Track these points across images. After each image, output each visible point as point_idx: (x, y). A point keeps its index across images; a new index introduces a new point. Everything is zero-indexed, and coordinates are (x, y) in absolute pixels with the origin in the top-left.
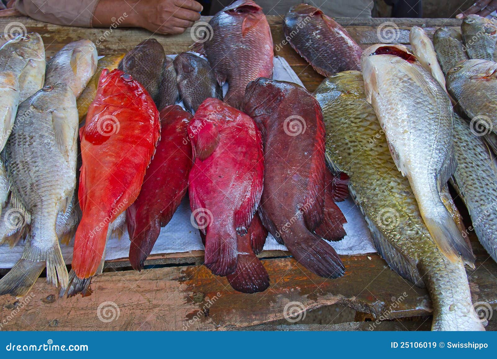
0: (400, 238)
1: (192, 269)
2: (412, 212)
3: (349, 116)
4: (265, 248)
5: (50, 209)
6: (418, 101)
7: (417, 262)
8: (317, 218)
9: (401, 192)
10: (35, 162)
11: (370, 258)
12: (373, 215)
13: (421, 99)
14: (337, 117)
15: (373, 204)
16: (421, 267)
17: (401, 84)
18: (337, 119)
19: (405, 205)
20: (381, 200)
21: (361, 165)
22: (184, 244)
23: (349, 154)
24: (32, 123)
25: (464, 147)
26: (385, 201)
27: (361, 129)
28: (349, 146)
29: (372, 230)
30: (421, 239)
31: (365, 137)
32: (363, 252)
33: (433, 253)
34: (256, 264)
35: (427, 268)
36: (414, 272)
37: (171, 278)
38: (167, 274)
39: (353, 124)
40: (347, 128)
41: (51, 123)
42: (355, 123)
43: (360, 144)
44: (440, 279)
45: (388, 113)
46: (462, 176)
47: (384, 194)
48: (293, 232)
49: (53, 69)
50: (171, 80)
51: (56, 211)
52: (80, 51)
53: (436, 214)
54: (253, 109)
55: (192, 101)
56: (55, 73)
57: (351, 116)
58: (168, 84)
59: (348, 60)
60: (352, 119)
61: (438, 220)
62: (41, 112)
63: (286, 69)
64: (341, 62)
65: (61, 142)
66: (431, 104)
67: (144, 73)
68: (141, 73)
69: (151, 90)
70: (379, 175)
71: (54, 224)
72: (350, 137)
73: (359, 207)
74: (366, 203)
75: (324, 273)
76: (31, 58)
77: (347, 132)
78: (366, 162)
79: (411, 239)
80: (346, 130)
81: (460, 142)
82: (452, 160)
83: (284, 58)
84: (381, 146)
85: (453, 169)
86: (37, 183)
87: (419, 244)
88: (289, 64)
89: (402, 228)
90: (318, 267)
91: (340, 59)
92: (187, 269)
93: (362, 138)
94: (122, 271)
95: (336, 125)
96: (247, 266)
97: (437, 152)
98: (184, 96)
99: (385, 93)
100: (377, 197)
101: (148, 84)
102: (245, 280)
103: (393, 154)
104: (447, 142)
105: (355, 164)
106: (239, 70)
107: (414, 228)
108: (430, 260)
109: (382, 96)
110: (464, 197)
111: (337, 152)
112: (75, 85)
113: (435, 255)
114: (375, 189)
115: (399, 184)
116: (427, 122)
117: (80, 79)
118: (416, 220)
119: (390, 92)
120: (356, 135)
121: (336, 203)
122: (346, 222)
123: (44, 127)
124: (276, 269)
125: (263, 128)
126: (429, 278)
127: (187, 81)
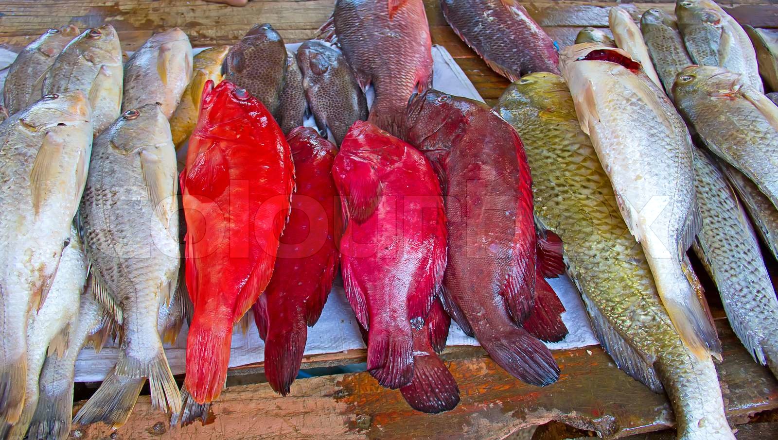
0: (630, 326)
1: (350, 378)
2: (646, 290)
3: (553, 147)
4: (448, 343)
5: (148, 303)
6: (652, 132)
7: (654, 360)
8: (525, 307)
9: (630, 260)
10: (122, 231)
11: (590, 352)
12: (593, 292)
13: (656, 129)
14: (536, 148)
15: (593, 277)
16: (659, 367)
17: (629, 108)
18: (536, 151)
19: (635, 279)
20: (603, 272)
21: (575, 220)
22: (336, 339)
23: (557, 203)
24: (113, 171)
25: (707, 193)
26: (609, 272)
27: (572, 167)
28: (556, 191)
29: (592, 314)
30: (659, 328)
31: (577, 178)
32: (581, 345)
33: (675, 347)
34: (439, 369)
35: (669, 368)
36: (649, 373)
37: (323, 394)
38: (317, 387)
39: (559, 159)
40: (552, 164)
41: (140, 170)
42: (563, 158)
43: (572, 190)
44: (687, 384)
45: (614, 149)
46: (707, 236)
47: (608, 262)
48: (491, 324)
49: (134, 77)
50: (295, 85)
51: (156, 305)
52: (169, 49)
53: (678, 292)
54: (423, 138)
55: (328, 118)
56: (137, 83)
57: (556, 147)
58: (292, 92)
59: (533, 53)
60: (559, 152)
61: (680, 300)
62: (124, 153)
63: (448, 65)
64: (524, 56)
65: (156, 200)
66: (668, 136)
67: (259, 76)
68: (254, 77)
69: (269, 102)
70: (599, 234)
71: (155, 323)
72: (557, 178)
73: (574, 281)
74: (583, 275)
75: (532, 378)
76: (103, 64)
77: (551, 171)
78: (581, 216)
79: (646, 327)
80: (550, 168)
81: (702, 186)
82: (696, 214)
83: (445, 46)
84: (600, 193)
85: (697, 227)
86: (126, 264)
87: (656, 334)
88: (452, 56)
89: (634, 312)
90: (524, 369)
91: (523, 52)
92: (344, 380)
93: (574, 180)
94: (253, 385)
95: (536, 160)
96: (428, 374)
97: (679, 205)
98: (315, 108)
99: (608, 121)
100: (598, 267)
101: (264, 93)
102: (426, 394)
103: (623, 210)
104: (689, 190)
105: (567, 218)
106: (389, 69)
107: (649, 312)
108: (673, 357)
109: (604, 124)
110: (711, 265)
111: (540, 199)
112: (165, 101)
113: (679, 351)
114: (596, 255)
115: (627, 249)
116: (665, 163)
117: (171, 91)
118: (651, 300)
119: (614, 119)
120: (564, 175)
121: (546, 280)
122: (564, 310)
123: (130, 177)
124: (467, 375)
125: (441, 171)
126: (671, 383)
127: (319, 88)
